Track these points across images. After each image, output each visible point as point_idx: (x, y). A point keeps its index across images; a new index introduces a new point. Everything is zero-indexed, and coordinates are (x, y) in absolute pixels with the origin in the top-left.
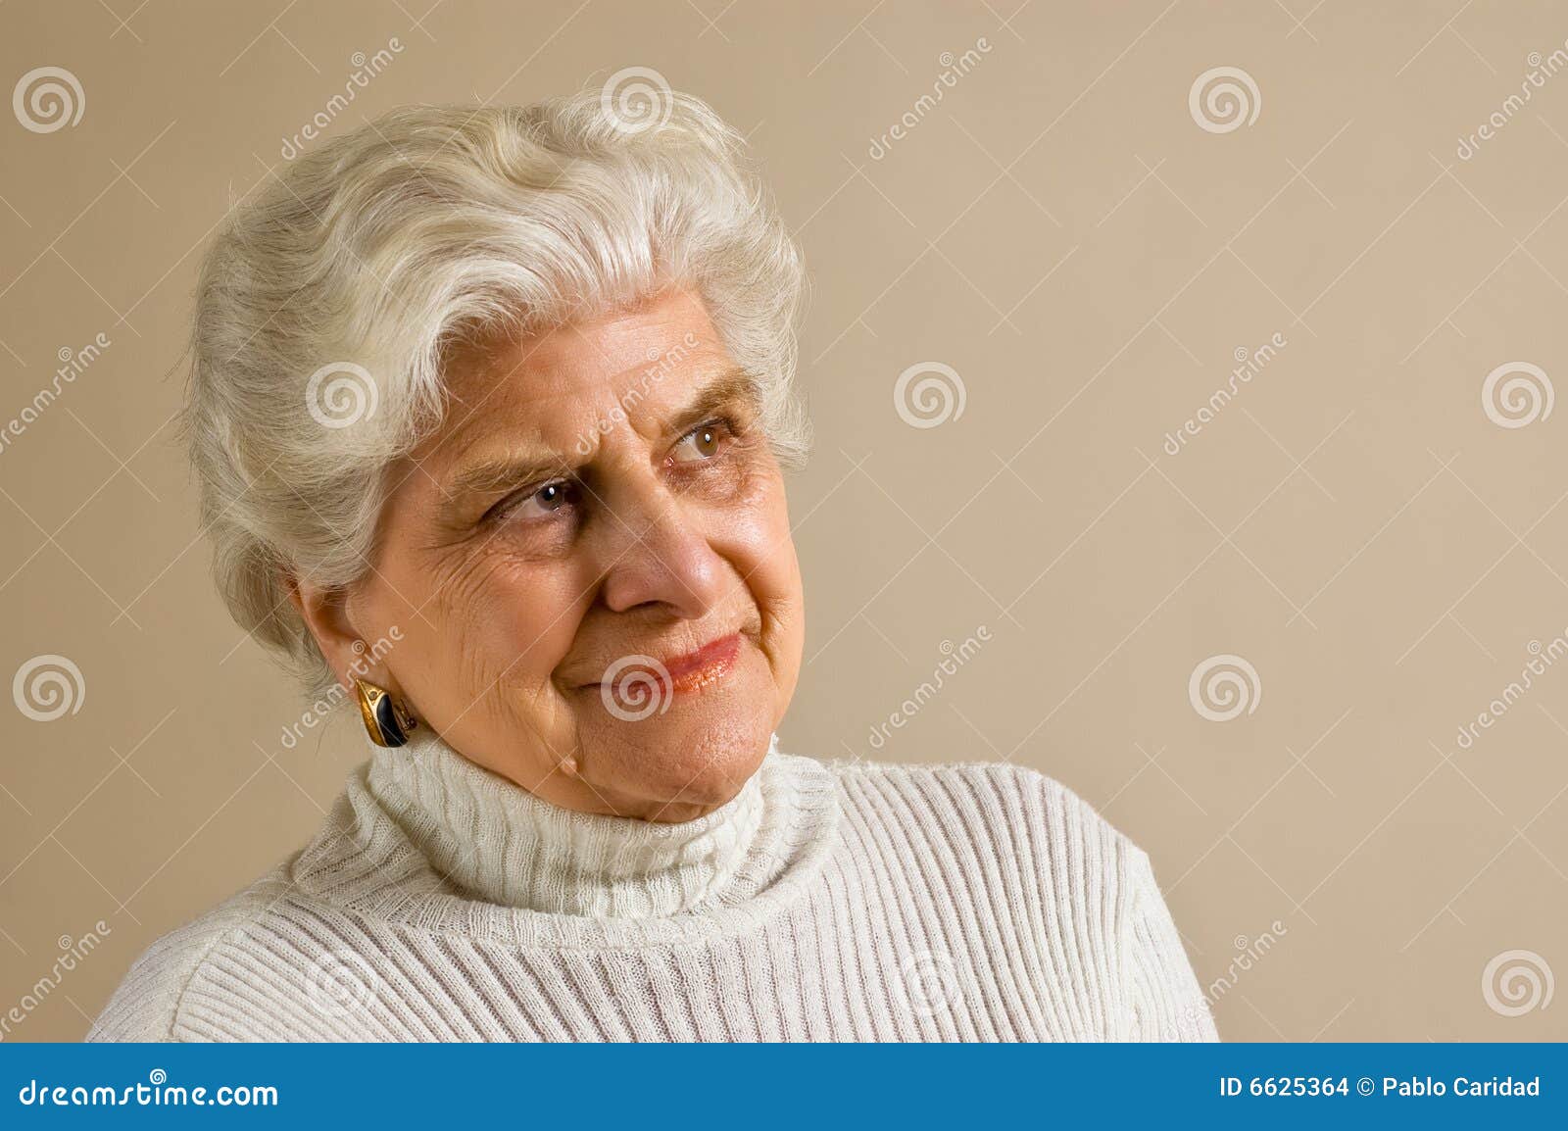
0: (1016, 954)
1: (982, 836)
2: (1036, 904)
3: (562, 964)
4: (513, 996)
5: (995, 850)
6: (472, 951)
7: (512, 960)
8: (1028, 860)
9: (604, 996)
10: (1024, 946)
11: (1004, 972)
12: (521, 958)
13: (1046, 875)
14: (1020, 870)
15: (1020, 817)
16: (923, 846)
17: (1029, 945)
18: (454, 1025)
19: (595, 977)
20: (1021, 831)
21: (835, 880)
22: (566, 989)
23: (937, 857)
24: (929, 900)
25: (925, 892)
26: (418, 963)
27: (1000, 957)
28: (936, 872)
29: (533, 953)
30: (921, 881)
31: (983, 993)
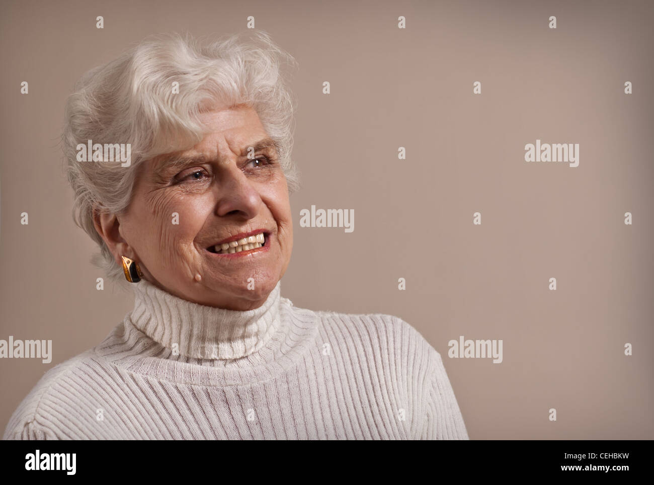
0: (384, 387)
1: (375, 341)
2: (393, 367)
3: (192, 390)
4: (172, 401)
5: (380, 346)
6: (158, 384)
7: (172, 388)
8: (392, 350)
9: (208, 404)
10: (387, 383)
11: (379, 393)
12: (176, 388)
13: (399, 357)
14: (388, 354)
15: (391, 334)
16: (351, 344)
17: (390, 383)
18: (148, 410)
19: (205, 396)
20: (391, 339)
21: (309, 360)
22: (193, 400)
23: (356, 348)
24: (350, 366)
25: (349, 362)
26: (136, 387)
27: (377, 388)
28: (355, 354)
29: (181, 386)
30: (348, 358)
31: (369, 401)
